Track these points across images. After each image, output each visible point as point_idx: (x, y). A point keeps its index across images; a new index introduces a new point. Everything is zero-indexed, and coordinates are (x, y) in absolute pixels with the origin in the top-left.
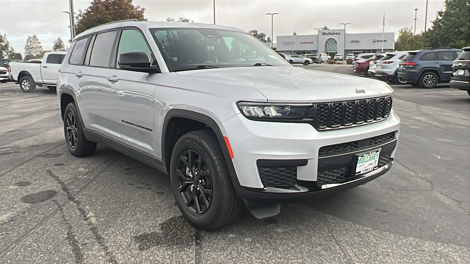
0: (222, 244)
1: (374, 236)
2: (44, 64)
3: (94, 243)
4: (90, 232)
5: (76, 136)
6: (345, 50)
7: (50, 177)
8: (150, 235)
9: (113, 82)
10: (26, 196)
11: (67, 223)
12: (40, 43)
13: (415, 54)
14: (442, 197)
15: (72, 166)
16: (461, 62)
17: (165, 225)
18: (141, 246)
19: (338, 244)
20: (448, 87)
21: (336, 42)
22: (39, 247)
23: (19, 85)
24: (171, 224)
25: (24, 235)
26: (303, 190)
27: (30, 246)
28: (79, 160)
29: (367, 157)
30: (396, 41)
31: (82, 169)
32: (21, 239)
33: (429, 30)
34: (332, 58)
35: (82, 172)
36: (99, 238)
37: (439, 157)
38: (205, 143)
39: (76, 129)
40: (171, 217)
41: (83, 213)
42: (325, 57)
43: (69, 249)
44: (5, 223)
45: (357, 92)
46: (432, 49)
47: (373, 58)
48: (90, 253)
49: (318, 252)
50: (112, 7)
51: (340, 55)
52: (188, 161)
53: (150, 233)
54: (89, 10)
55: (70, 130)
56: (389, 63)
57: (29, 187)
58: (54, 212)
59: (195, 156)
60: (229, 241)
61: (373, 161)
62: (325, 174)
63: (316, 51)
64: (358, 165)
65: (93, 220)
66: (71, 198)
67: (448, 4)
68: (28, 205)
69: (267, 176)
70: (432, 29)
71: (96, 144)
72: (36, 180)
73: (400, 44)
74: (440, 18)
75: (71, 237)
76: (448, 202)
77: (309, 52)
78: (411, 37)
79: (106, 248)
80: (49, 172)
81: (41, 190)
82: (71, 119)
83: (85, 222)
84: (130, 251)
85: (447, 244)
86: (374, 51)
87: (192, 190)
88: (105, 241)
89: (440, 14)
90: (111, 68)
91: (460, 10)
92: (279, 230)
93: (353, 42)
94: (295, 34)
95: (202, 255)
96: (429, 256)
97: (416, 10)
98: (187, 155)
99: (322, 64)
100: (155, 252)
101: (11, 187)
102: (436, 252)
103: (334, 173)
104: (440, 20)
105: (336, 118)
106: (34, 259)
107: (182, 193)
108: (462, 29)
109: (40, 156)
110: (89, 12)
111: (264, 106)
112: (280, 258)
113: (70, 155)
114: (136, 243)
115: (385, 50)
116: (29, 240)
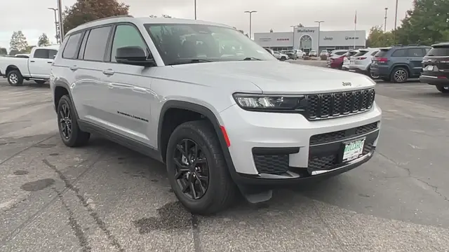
0: (218, 227)
1: (359, 219)
2: (32, 58)
3: (95, 228)
4: (91, 218)
5: (70, 127)
6: (320, 47)
7: (46, 166)
8: (150, 219)
9: (109, 74)
10: (26, 184)
11: (68, 210)
12: (25, 38)
13: (387, 50)
14: (420, 184)
15: (68, 156)
16: (430, 58)
17: (162, 210)
18: (141, 229)
19: (327, 227)
20: (418, 81)
21: (310, 39)
22: (43, 232)
23: (7, 79)
24: (167, 209)
25: (28, 220)
26: (295, 176)
27: (34, 230)
28: (73, 150)
29: (353, 145)
30: (367, 38)
31: (77, 159)
32: (25, 224)
33: (399, 28)
34: (307, 54)
35: (77, 161)
36: (100, 223)
37: (414, 147)
38: (201, 132)
39: (70, 121)
40: (167, 202)
41: (83, 200)
42: (300, 53)
43: (72, 234)
44: (8, 210)
45: (344, 84)
46: (402, 46)
47: (347, 54)
48: (93, 237)
49: (309, 234)
50: (97, 4)
51: (315, 51)
52: (184, 149)
53: (148, 217)
54: (76, 6)
55: (64, 122)
56: (362, 59)
57: (27, 176)
58: (54, 199)
59: (192, 145)
60: (225, 224)
61: (358, 149)
62: (315, 161)
63: (292, 48)
64: (345, 153)
65: (93, 206)
66: (69, 186)
67: (416, 4)
68: (28, 193)
69: (262, 163)
70: (401, 27)
71: (89, 134)
72: (33, 169)
73: (371, 41)
74: (409, 16)
75: (72, 222)
76: (424, 187)
77: (285, 48)
78: (381, 35)
79: (108, 232)
80: (45, 161)
81: (40, 179)
82: (65, 111)
83: (86, 209)
84: (131, 235)
85: (427, 225)
86: (347, 48)
87: (187, 177)
88: (106, 226)
89: (409, 12)
90: (105, 62)
91: (428, 10)
92: (271, 214)
93: (326, 39)
94: (271, 31)
95: (200, 238)
96: (412, 236)
97: (386, 9)
98: (183, 144)
99: (298, 60)
100: (155, 235)
101: (10, 176)
102: (417, 232)
103: (323, 160)
104: (409, 19)
105: (326, 109)
106: (40, 243)
107: (178, 180)
108: (430, 28)
109: (35, 146)
110: (75, 9)
111: (259, 98)
112: (274, 240)
113: (64, 145)
114: (136, 227)
115: (357, 47)
116: (33, 226)
